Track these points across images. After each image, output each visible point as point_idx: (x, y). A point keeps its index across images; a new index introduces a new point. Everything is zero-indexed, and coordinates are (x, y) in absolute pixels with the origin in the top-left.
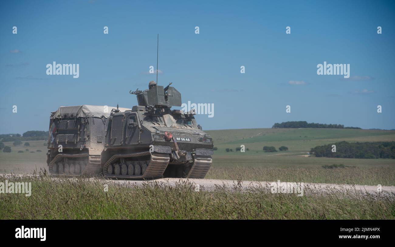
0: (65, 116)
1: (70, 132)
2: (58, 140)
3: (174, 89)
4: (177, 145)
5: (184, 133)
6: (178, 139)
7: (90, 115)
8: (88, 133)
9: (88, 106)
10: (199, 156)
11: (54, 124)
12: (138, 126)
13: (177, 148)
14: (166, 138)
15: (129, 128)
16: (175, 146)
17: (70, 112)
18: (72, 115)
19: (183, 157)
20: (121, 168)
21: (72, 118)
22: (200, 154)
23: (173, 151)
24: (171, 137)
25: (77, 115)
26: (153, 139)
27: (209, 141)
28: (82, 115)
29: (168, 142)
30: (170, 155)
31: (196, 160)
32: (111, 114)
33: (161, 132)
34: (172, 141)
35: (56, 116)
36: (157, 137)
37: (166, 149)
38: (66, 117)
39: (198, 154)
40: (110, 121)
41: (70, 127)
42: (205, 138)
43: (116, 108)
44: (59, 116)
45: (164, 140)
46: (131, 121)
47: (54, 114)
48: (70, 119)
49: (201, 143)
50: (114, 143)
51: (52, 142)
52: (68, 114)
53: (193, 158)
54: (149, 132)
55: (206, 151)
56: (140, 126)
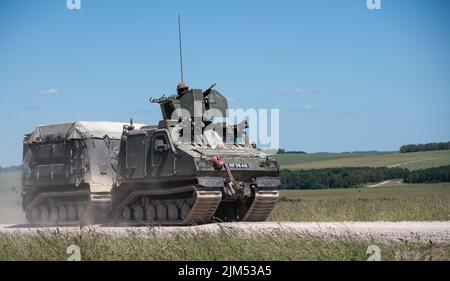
0: (48, 138)
1: (58, 160)
2: (38, 174)
3: (218, 93)
4: (230, 174)
5: (238, 156)
6: (232, 165)
7: (89, 136)
8: (87, 161)
9: (83, 123)
10: (261, 188)
11: (30, 151)
12: (171, 149)
13: (232, 178)
14: (215, 165)
15: (156, 153)
16: (228, 176)
17: (54, 133)
18: (59, 137)
19: (239, 191)
20: (145, 211)
21: (59, 140)
22: (263, 186)
23: (226, 184)
24: (222, 163)
25: (67, 135)
26: (198, 168)
27: (272, 165)
28: (75, 136)
29: (218, 169)
30: (222, 189)
31: (257, 195)
32: (124, 133)
33: (208, 156)
34: (223, 169)
35: (34, 139)
36: (204, 164)
37: (217, 181)
38: (49, 140)
39: (259, 186)
40: (123, 143)
41: (56, 154)
42: (267, 162)
43: (129, 124)
44: (38, 139)
45: (213, 169)
46: (160, 143)
47: (28, 136)
48: (56, 142)
49: (262, 169)
50: (131, 176)
51: (28, 176)
52: (52, 136)
53: (253, 192)
54: (191, 158)
55: (269, 181)
56: (174, 150)
